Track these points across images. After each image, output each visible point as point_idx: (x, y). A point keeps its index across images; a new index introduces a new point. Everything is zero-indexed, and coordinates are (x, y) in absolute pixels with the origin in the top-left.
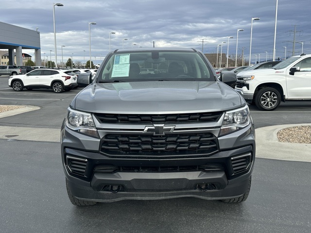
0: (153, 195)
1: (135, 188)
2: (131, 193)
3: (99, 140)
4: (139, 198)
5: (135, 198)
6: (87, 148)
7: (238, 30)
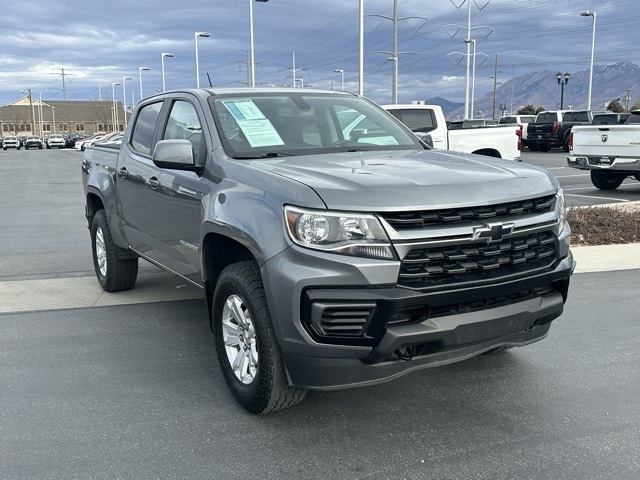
0: (458, 354)
1: (458, 342)
2: (426, 356)
3: (399, 263)
4: (436, 364)
5: (430, 365)
6: (373, 282)
7: (163, 54)
